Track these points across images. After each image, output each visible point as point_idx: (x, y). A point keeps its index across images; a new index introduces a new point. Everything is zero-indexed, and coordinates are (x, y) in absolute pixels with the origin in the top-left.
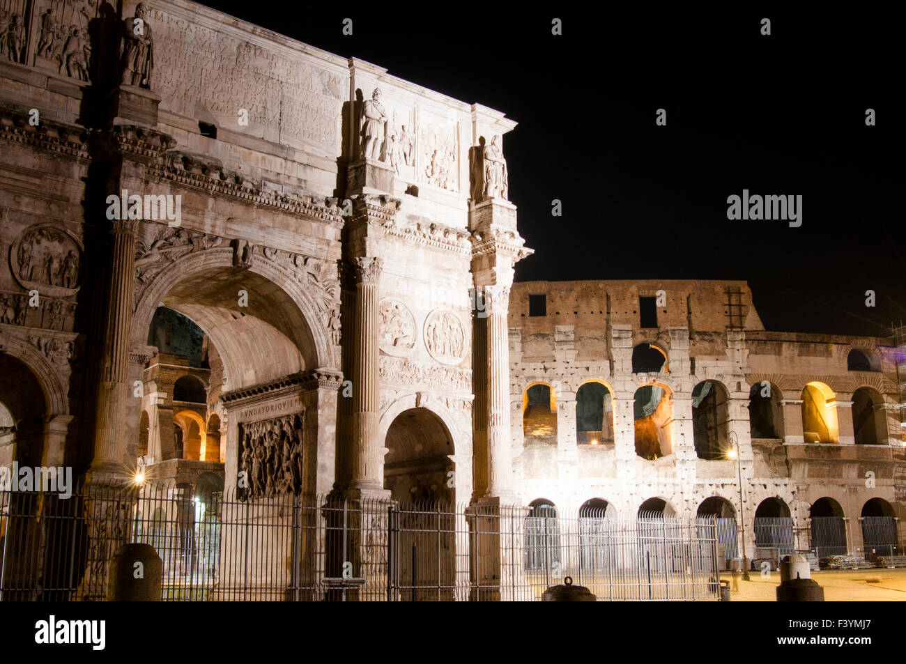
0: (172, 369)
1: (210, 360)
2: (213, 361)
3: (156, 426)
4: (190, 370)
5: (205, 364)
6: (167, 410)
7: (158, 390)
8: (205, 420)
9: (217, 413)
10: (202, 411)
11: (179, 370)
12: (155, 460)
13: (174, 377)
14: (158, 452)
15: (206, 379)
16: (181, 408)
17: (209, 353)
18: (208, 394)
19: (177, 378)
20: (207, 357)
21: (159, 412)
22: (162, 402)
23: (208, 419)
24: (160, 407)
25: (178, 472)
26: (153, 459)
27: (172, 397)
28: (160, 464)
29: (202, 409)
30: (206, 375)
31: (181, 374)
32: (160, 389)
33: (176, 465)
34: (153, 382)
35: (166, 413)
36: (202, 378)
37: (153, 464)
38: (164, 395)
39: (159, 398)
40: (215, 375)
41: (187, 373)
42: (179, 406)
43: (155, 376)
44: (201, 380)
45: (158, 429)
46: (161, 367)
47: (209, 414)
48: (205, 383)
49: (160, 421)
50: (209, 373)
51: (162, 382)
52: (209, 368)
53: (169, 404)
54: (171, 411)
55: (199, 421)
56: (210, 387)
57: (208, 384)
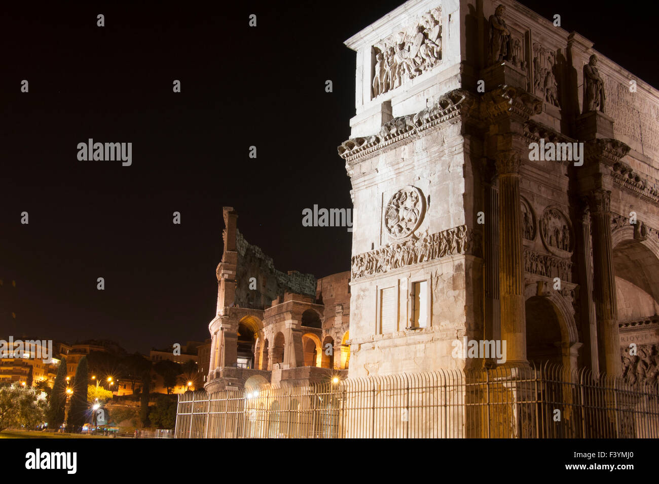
0: (301, 304)
1: (324, 299)
2: (327, 300)
3: (291, 343)
4: (312, 306)
5: (320, 301)
6: (298, 332)
7: (292, 319)
8: (321, 340)
9: (332, 335)
10: (319, 334)
11: (305, 305)
12: (290, 366)
13: (302, 310)
14: (293, 361)
15: (322, 312)
16: (306, 331)
17: (322, 294)
18: (323, 322)
19: (304, 311)
20: (321, 297)
21: (293, 333)
22: (294, 327)
23: (323, 340)
24: (293, 329)
25: (310, 376)
26: (289, 365)
27: (301, 323)
28: (296, 369)
29: (319, 332)
30: (322, 309)
31: (306, 308)
32: (293, 318)
33: (309, 371)
34: (289, 313)
35: (297, 334)
36: (319, 311)
37: (289, 368)
38: (296, 322)
39: (293, 324)
40: (328, 309)
41: (310, 308)
42: (305, 330)
43: (290, 308)
44: (318, 312)
45: (292, 345)
46: (294, 303)
47: (324, 335)
48: (320, 314)
49: (294, 339)
50: (324, 308)
51: (295, 313)
52: (323, 304)
53: (298, 328)
54: (301, 333)
55: (317, 341)
56: (324, 318)
57: (323, 316)
